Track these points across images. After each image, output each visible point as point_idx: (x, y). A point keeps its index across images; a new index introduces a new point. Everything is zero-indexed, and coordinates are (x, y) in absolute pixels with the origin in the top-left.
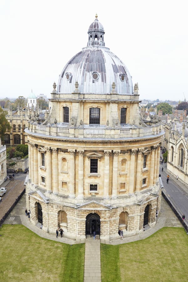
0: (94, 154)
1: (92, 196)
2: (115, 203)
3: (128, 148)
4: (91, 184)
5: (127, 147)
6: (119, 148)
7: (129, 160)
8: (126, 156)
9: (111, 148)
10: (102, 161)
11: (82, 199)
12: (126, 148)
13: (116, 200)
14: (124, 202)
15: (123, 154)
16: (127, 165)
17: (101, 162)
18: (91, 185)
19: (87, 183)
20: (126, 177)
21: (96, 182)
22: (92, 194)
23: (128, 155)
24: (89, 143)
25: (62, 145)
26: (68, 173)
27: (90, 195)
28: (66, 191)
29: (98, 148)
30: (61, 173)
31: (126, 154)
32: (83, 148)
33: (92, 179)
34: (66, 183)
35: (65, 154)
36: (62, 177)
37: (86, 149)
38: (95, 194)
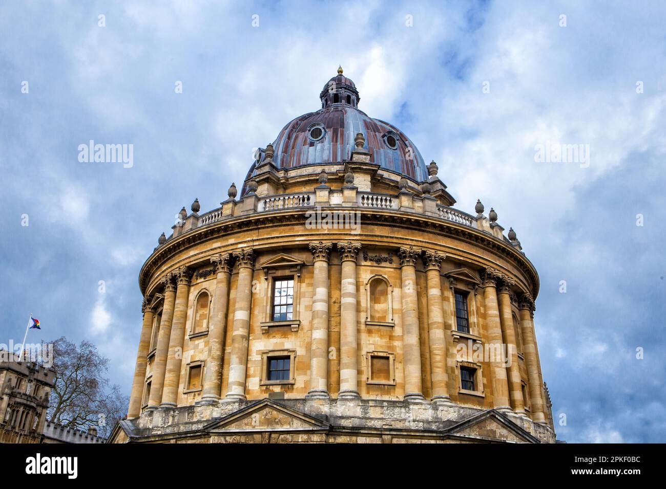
0: (283, 260)
1: (272, 394)
2: (348, 413)
3: (385, 239)
4: (271, 354)
5: (382, 237)
6: (358, 238)
7: (398, 285)
8: (387, 271)
9: (332, 237)
10: (307, 281)
11: (234, 403)
12: (379, 239)
13: (352, 404)
14: (382, 416)
15: (375, 264)
16: (389, 296)
17: (304, 285)
18: (270, 359)
19: (258, 352)
20: (391, 338)
21: (286, 347)
22: (271, 388)
23: (392, 270)
24: (268, 227)
25: (198, 252)
26: (207, 333)
27: (267, 393)
28: (197, 393)
29: (290, 239)
30: (190, 338)
31: (383, 264)
32: (251, 244)
33: (274, 337)
34: (199, 366)
35: (206, 279)
36: (191, 352)
37: (258, 245)
38: (283, 390)
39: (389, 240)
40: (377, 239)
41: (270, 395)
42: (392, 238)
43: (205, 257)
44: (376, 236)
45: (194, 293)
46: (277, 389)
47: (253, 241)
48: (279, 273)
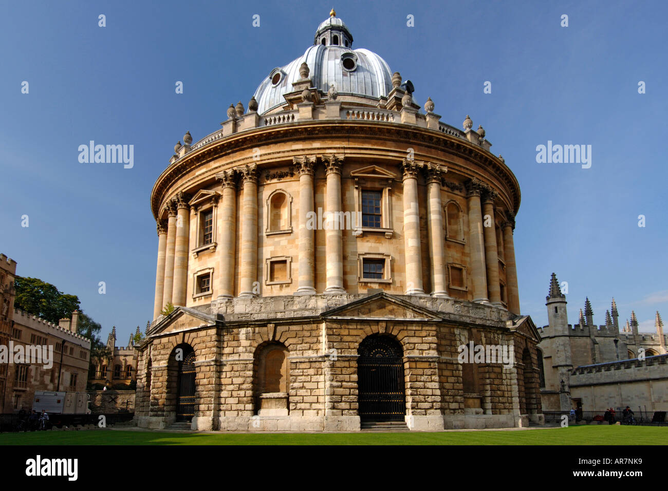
0: (374, 172)
1: (370, 290)
3: (462, 170)
4: (366, 256)
5: (461, 166)
7: (466, 211)
8: (459, 198)
9: (422, 158)
15: (450, 190)
16: (461, 220)
18: (367, 261)
19: (353, 253)
21: (380, 251)
22: (369, 285)
23: (461, 198)
24: (359, 138)
25: (272, 151)
26: (290, 231)
27: (365, 289)
28: (284, 285)
29: (384, 153)
30: (267, 235)
31: (457, 192)
32: (342, 151)
33: (367, 241)
34: (285, 262)
35: (281, 181)
36: (271, 248)
37: (350, 154)
38: (381, 287)
39: (466, 171)
40: (457, 168)
41: (368, 291)
42: (467, 169)
43: (283, 157)
44: (457, 165)
45: (267, 193)
46: (376, 286)
47: (345, 148)
48: (369, 185)
